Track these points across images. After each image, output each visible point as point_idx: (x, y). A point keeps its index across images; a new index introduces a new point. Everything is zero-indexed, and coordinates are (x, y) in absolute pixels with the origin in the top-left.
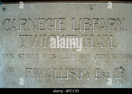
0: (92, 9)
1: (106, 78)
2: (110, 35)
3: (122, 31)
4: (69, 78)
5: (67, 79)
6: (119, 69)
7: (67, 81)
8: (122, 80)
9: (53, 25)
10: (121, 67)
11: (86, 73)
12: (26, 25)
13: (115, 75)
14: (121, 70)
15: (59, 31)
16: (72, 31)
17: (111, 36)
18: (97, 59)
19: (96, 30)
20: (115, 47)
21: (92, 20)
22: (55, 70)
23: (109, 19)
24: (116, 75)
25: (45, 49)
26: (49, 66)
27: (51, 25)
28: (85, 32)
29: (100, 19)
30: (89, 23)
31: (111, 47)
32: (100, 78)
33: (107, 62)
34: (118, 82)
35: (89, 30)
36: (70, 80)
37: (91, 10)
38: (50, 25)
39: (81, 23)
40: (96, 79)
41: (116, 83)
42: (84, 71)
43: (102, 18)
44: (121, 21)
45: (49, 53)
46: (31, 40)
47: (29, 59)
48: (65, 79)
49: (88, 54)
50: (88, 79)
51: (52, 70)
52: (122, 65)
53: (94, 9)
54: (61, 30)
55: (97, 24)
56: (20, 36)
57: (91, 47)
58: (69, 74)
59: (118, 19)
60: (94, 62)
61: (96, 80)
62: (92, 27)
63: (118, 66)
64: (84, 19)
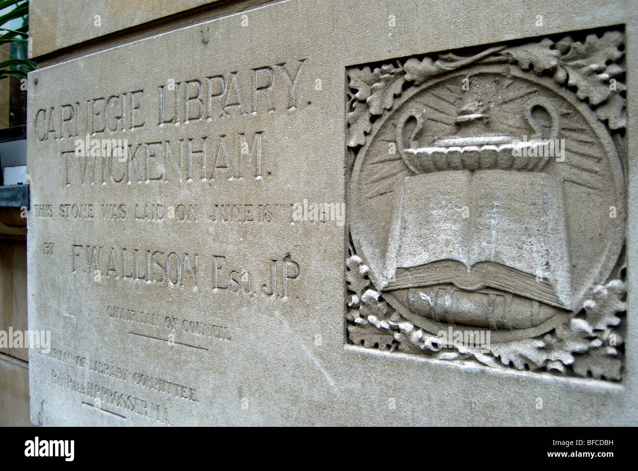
0: (205, 42)
1: (241, 293)
2: (254, 130)
3: (293, 112)
4: (152, 279)
5: (149, 282)
6: (279, 263)
7: (148, 288)
8: (291, 307)
9: (120, 114)
10: (288, 256)
11: (190, 268)
12: (71, 121)
13: (268, 284)
14: (289, 267)
15: (131, 133)
16: (157, 127)
17: (257, 135)
18: (216, 221)
19: (216, 117)
20: (270, 177)
21: (207, 84)
22: (124, 252)
23: (255, 69)
24: (271, 283)
25: (104, 188)
26: (113, 240)
27: (117, 116)
28: (188, 127)
29: (227, 75)
30: (199, 97)
31: (259, 178)
32: (227, 291)
33: (245, 234)
34: (277, 313)
35: (198, 118)
36: (155, 285)
37: (203, 47)
38: (113, 117)
39: (178, 100)
40: (216, 290)
41: (272, 315)
42: (184, 260)
43: (234, 70)
44: (292, 73)
45: (112, 202)
46: (80, 164)
47: (78, 217)
48: (144, 281)
49: (195, 203)
50: (195, 289)
51: (118, 251)
52: (291, 248)
53: (211, 44)
54: (135, 127)
55: (220, 94)
56: (63, 153)
57: (202, 178)
58: (152, 269)
59: (282, 64)
60: (208, 233)
61: (213, 295)
62: (207, 109)
63: (277, 249)
64: (188, 82)
